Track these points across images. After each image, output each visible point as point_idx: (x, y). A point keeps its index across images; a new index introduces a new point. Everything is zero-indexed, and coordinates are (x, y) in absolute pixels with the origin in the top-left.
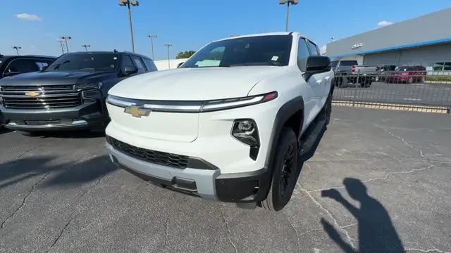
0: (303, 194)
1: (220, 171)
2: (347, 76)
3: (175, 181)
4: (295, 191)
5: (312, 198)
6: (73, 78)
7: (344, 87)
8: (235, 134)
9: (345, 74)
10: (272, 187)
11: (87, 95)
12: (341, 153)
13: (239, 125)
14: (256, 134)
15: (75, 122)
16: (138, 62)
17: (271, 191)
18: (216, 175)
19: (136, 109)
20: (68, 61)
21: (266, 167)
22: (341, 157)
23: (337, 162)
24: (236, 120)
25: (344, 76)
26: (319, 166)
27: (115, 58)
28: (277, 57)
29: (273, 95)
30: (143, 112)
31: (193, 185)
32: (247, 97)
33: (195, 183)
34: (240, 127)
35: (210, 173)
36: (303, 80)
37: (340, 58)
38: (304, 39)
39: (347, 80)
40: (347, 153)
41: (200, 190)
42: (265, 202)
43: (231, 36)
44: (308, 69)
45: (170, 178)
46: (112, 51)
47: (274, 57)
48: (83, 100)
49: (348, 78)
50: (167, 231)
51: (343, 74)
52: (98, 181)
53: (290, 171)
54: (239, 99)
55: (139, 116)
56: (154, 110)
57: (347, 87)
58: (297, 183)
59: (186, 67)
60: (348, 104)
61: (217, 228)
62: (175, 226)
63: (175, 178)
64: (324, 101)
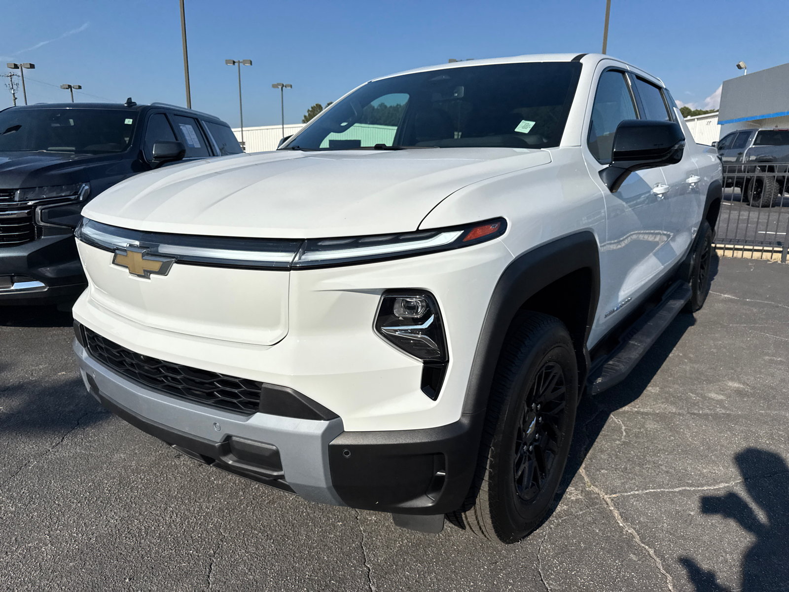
0: (592, 500)
1: (341, 424)
2: (776, 174)
3: (228, 445)
4: (572, 493)
5: (616, 514)
6: (18, 172)
7: (765, 206)
8: (384, 329)
9: (771, 169)
10: (486, 477)
11: (50, 215)
12: (721, 391)
13: (396, 306)
14: (437, 331)
15: (17, 286)
16: (189, 133)
17: (485, 486)
18: (328, 434)
19: (137, 257)
20: (17, 128)
21: (466, 421)
22: (720, 402)
23: (705, 417)
24: (388, 291)
25: (766, 175)
26: (651, 425)
27: (129, 121)
28: (532, 124)
29: (492, 228)
30: (156, 265)
31: (273, 459)
32: (418, 231)
33: (276, 454)
34: (399, 311)
35: (316, 427)
36: (601, 188)
37: (760, 122)
38: (623, 72)
39: (775, 185)
40: (739, 392)
41: (290, 473)
42: (469, 516)
43: (451, 61)
44: (617, 156)
45: (216, 438)
46: (123, 102)
47: (523, 123)
48: (40, 228)
49: (780, 181)
50: (211, 579)
51: (763, 169)
52: (58, 440)
53: (553, 436)
54: (397, 238)
55: (146, 274)
56: (182, 260)
57: (776, 204)
58: (582, 471)
59: (293, 149)
60: (767, 256)
61: (342, 580)
62: (234, 565)
63: (228, 438)
64: (681, 244)
